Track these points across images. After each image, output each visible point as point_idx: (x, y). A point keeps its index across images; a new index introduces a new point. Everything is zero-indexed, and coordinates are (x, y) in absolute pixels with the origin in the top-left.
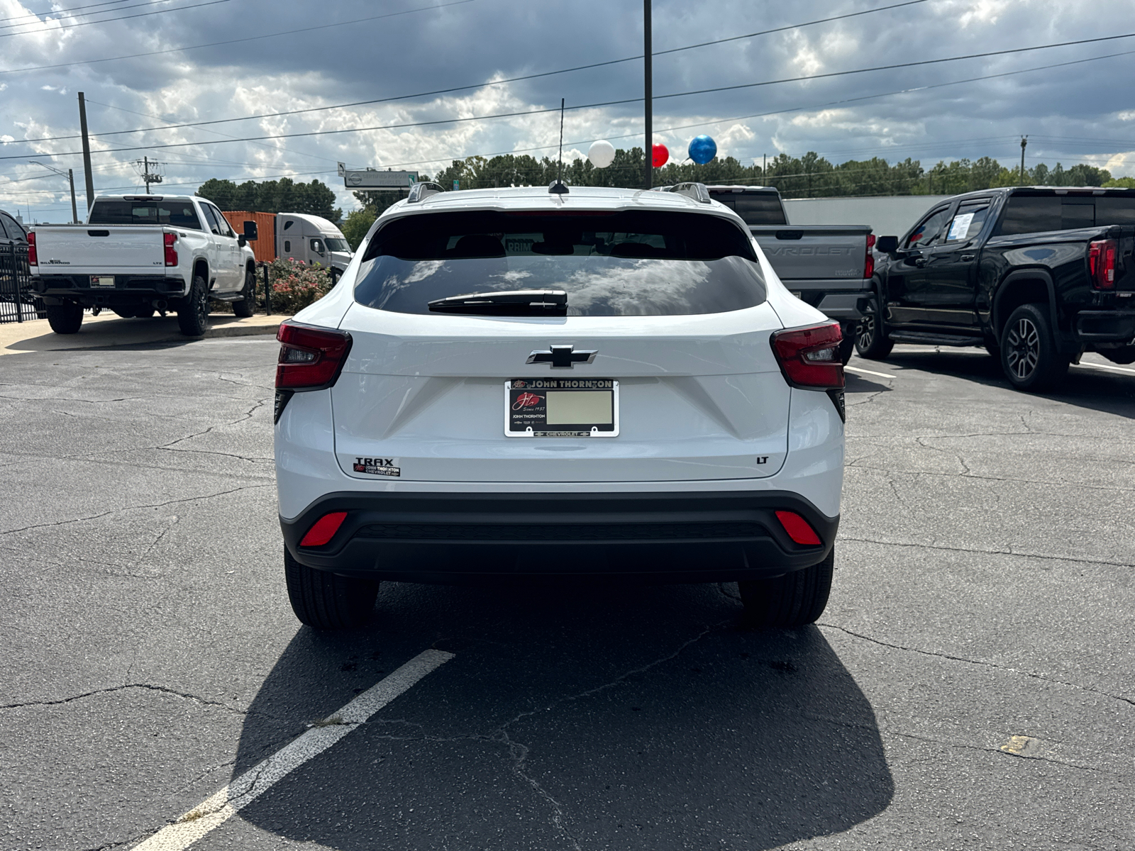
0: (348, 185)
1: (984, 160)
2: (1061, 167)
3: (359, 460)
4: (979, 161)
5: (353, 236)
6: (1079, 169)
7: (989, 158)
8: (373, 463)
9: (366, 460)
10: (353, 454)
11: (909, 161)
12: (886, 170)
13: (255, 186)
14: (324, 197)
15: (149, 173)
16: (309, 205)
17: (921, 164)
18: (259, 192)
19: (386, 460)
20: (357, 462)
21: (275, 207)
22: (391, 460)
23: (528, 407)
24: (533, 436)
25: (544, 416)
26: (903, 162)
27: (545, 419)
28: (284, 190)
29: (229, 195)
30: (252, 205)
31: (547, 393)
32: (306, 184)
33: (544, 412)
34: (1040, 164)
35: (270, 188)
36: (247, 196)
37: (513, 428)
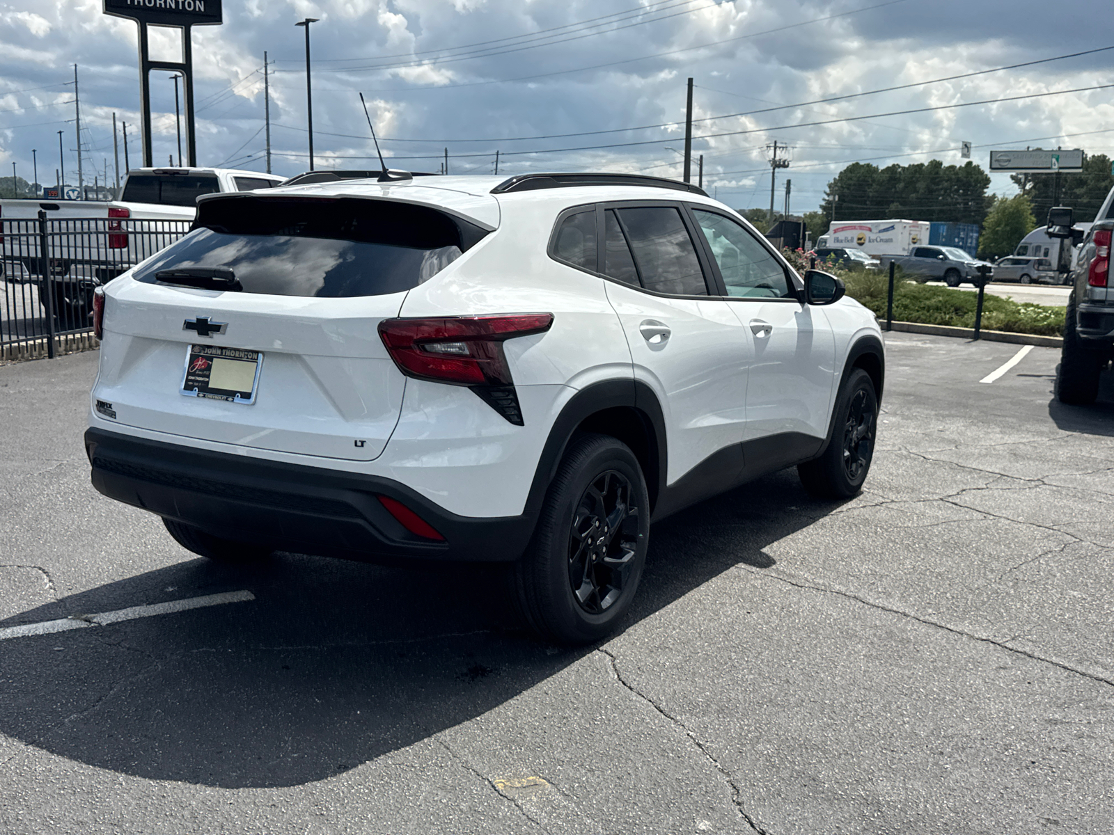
0: (993, 166)
3: (97, 401)
5: (999, 226)
8: (103, 405)
9: (100, 402)
13: (900, 170)
14: (977, 181)
15: (777, 158)
16: (957, 191)
18: (902, 177)
20: (97, 403)
21: (918, 192)
22: (111, 404)
23: (200, 370)
24: (196, 396)
25: (207, 380)
27: (208, 382)
28: (930, 173)
29: (870, 180)
30: (893, 190)
31: (215, 359)
32: (958, 166)
33: (209, 376)
35: (916, 171)
36: (889, 181)
37: (186, 388)
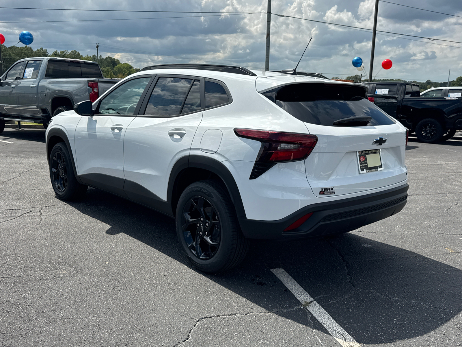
1: (74, 51)
2: (102, 57)
3: (322, 189)
4: (72, 51)
6: (108, 58)
7: (76, 51)
8: (327, 190)
9: (324, 189)
10: (319, 187)
11: (42, 49)
12: (32, 52)
17: (47, 50)
19: (332, 188)
20: (321, 190)
22: (333, 188)
23: (363, 161)
24: (366, 172)
25: (367, 164)
26: (39, 49)
27: (367, 166)
31: (367, 155)
33: (367, 163)
34: (94, 55)
37: (361, 171)
